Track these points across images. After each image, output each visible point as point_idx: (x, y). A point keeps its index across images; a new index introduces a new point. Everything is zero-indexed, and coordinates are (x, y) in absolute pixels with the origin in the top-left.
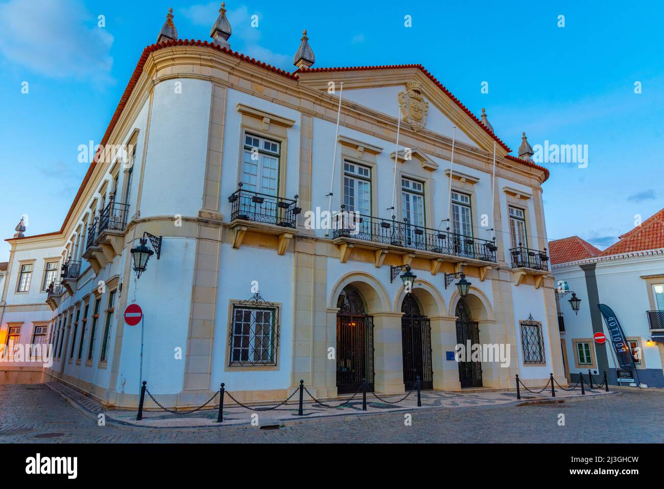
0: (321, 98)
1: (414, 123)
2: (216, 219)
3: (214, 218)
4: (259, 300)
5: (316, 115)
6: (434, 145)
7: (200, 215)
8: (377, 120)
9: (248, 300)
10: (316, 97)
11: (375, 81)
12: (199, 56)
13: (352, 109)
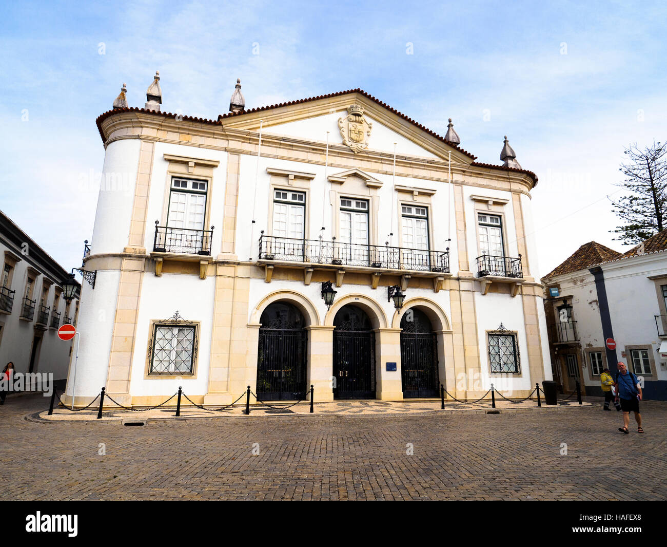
0: (249, 137)
1: (354, 146)
2: (139, 253)
3: (138, 252)
4: (178, 320)
5: (242, 152)
6: (381, 163)
7: (124, 251)
8: (312, 148)
9: (167, 319)
10: (243, 137)
11: (308, 113)
12: (130, 120)
13: (282, 142)
